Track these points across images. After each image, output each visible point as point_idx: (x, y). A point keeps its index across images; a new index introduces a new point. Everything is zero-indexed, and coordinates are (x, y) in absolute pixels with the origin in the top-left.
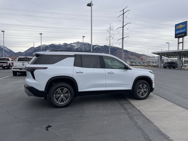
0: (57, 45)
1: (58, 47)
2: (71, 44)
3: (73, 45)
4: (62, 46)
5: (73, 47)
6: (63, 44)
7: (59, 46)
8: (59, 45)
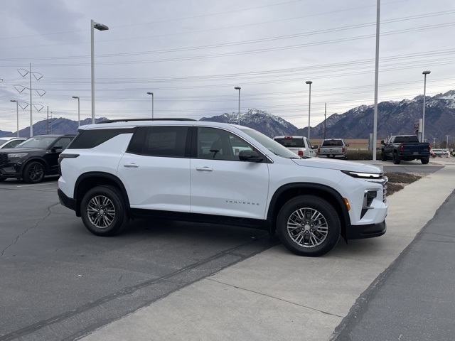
0: (396, 102)
1: (399, 107)
2: (441, 95)
3: (445, 98)
4: (413, 103)
5: (445, 103)
6: (415, 98)
7: (401, 105)
8: (402, 102)
